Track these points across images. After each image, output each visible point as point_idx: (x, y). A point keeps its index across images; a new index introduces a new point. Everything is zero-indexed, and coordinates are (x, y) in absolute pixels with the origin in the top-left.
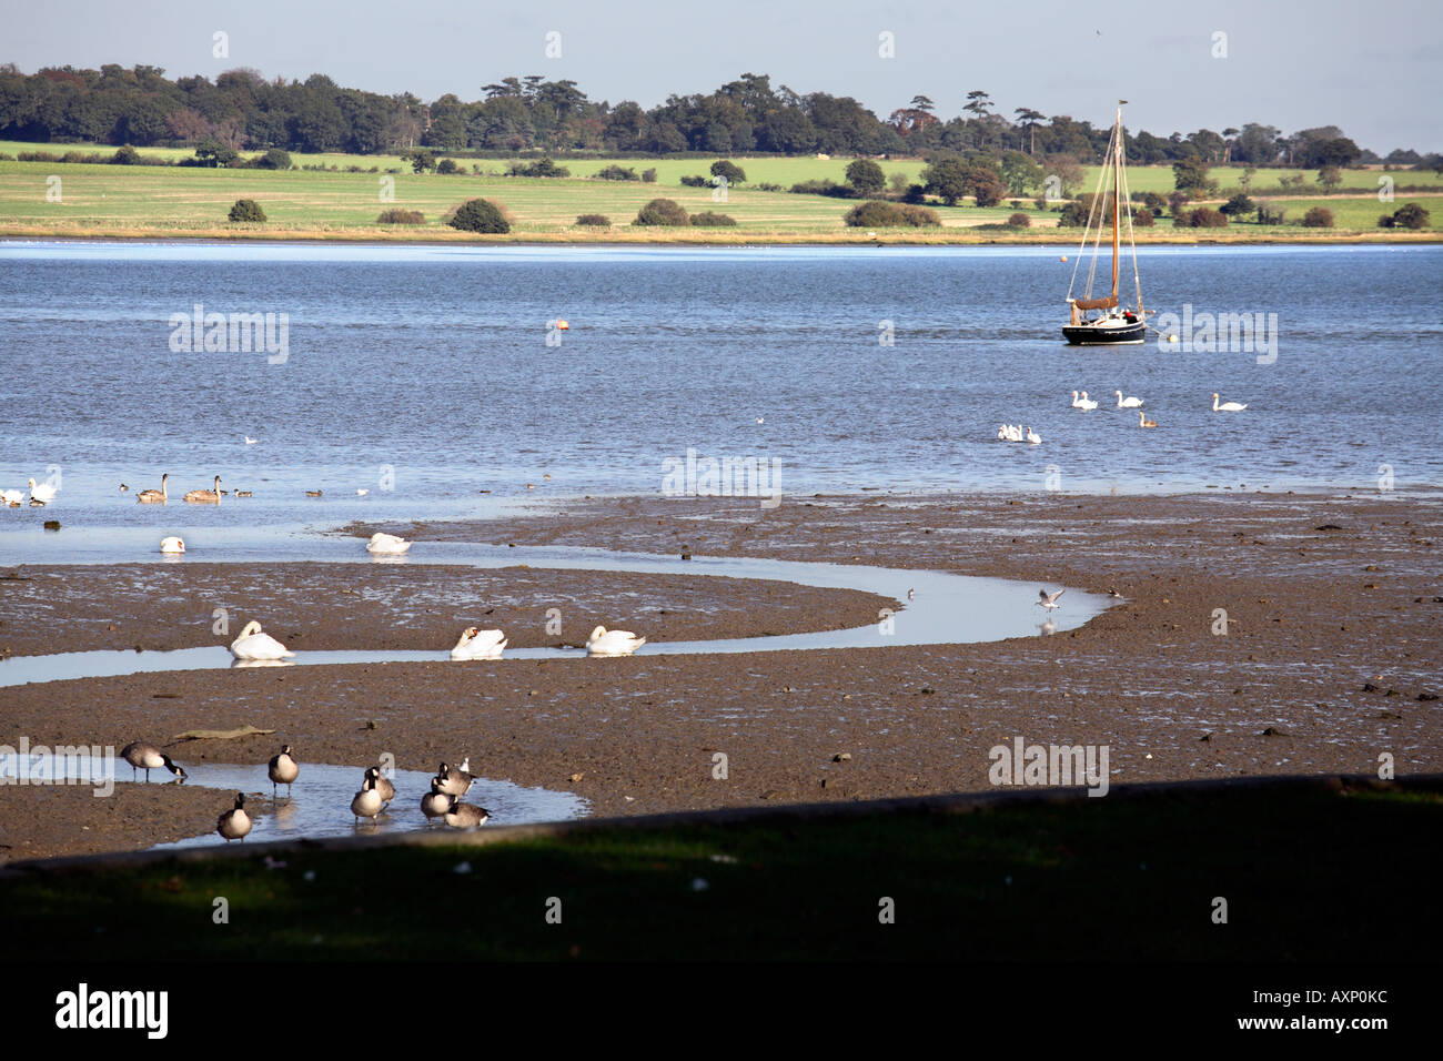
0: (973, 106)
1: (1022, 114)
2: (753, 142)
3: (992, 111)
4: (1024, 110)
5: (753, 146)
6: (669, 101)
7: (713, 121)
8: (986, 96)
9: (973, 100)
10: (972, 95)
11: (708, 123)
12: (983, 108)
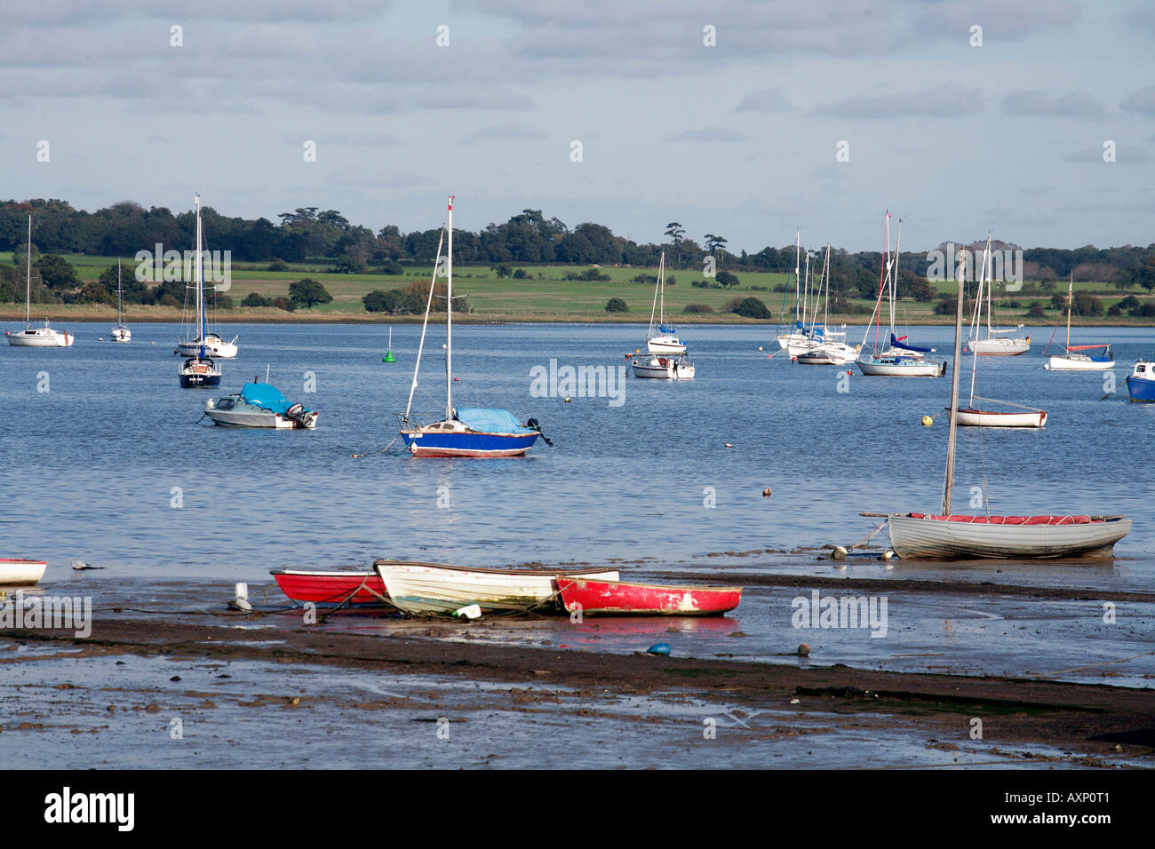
0: (671, 232)
1: (709, 239)
2: (554, 256)
3: (685, 236)
4: (711, 236)
5: (554, 258)
6: (488, 228)
7: (528, 241)
8: (680, 226)
9: (670, 229)
10: (670, 226)
11: (524, 243)
12: (678, 234)
